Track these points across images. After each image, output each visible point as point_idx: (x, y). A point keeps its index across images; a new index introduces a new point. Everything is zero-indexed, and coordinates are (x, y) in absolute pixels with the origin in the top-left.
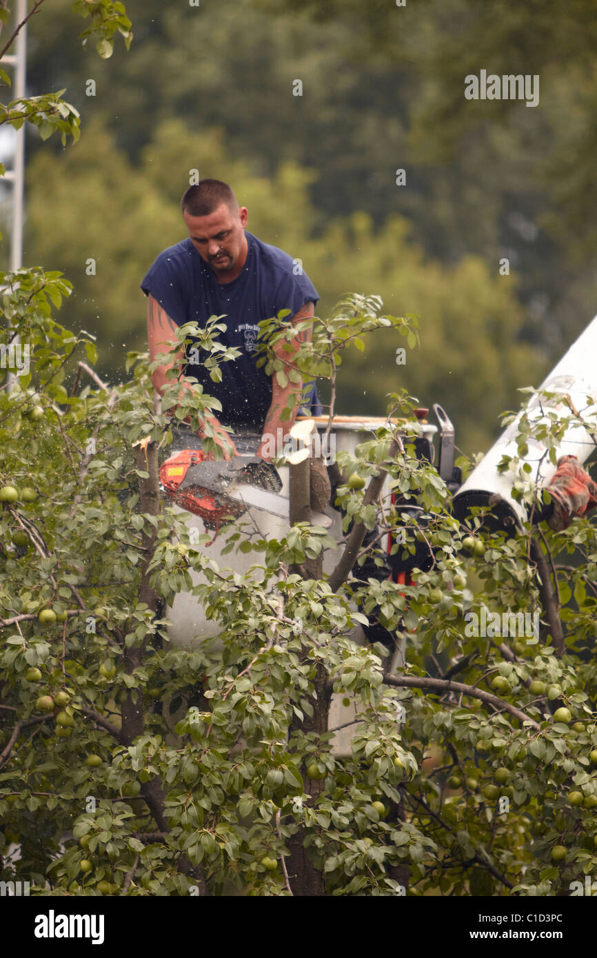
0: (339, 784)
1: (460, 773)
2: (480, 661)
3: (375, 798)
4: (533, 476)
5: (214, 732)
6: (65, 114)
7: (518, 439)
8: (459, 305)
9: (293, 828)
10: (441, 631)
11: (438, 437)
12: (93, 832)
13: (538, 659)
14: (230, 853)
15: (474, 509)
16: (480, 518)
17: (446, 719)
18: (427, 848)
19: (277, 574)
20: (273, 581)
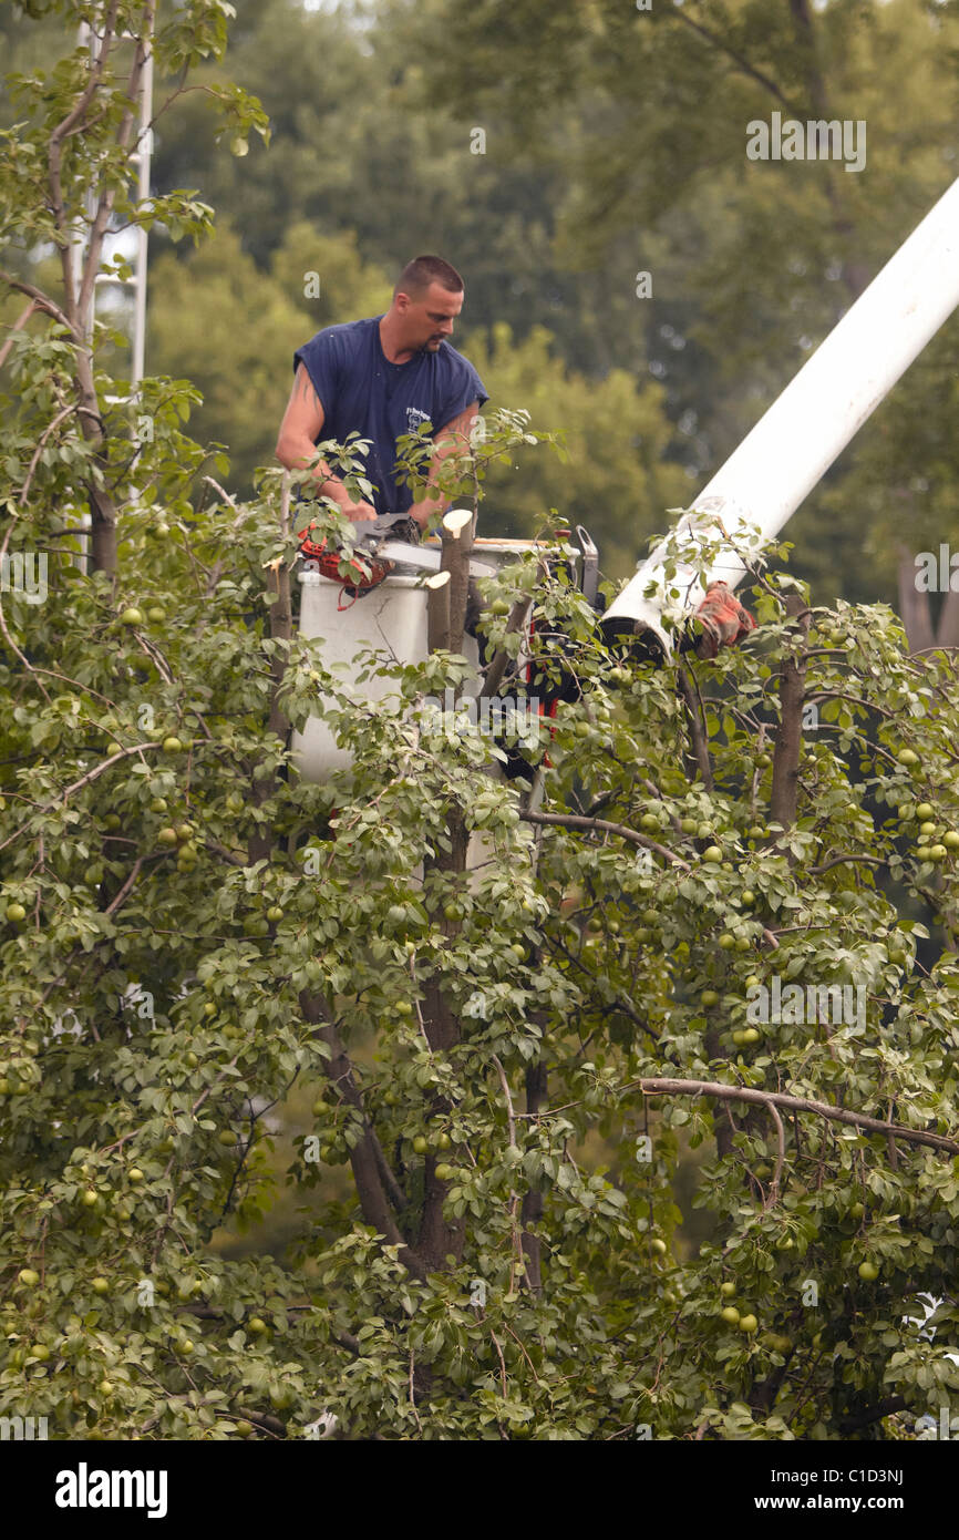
0: (478, 926)
1: (601, 915)
2: (624, 798)
3: (514, 941)
4: (681, 601)
5: (336, 862)
6: (199, 214)
7: (665, 564)
8: (604, 419)
9: (429, 971)
10: (587, 767)
11: (581, 561)
12: (218, 974)
13: (689, 796)
14: (335, 985)
15: (621, 637)
16: (627, 647)
17: (591, 859)
18: (568, 992)
19: (414, 704)
20: (407, 713)
